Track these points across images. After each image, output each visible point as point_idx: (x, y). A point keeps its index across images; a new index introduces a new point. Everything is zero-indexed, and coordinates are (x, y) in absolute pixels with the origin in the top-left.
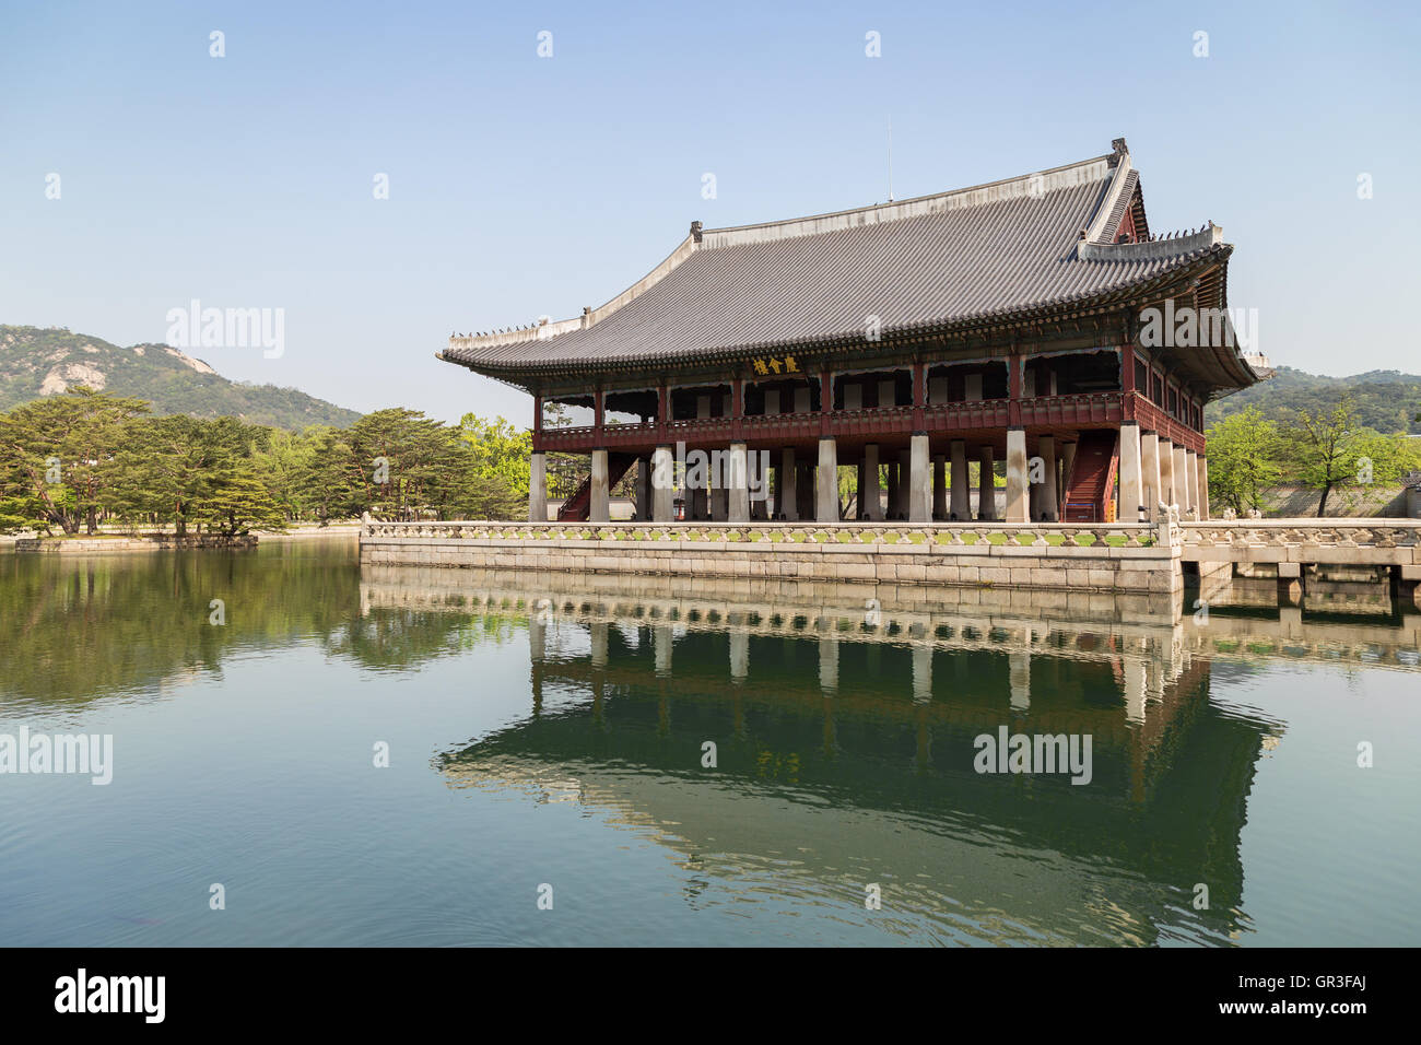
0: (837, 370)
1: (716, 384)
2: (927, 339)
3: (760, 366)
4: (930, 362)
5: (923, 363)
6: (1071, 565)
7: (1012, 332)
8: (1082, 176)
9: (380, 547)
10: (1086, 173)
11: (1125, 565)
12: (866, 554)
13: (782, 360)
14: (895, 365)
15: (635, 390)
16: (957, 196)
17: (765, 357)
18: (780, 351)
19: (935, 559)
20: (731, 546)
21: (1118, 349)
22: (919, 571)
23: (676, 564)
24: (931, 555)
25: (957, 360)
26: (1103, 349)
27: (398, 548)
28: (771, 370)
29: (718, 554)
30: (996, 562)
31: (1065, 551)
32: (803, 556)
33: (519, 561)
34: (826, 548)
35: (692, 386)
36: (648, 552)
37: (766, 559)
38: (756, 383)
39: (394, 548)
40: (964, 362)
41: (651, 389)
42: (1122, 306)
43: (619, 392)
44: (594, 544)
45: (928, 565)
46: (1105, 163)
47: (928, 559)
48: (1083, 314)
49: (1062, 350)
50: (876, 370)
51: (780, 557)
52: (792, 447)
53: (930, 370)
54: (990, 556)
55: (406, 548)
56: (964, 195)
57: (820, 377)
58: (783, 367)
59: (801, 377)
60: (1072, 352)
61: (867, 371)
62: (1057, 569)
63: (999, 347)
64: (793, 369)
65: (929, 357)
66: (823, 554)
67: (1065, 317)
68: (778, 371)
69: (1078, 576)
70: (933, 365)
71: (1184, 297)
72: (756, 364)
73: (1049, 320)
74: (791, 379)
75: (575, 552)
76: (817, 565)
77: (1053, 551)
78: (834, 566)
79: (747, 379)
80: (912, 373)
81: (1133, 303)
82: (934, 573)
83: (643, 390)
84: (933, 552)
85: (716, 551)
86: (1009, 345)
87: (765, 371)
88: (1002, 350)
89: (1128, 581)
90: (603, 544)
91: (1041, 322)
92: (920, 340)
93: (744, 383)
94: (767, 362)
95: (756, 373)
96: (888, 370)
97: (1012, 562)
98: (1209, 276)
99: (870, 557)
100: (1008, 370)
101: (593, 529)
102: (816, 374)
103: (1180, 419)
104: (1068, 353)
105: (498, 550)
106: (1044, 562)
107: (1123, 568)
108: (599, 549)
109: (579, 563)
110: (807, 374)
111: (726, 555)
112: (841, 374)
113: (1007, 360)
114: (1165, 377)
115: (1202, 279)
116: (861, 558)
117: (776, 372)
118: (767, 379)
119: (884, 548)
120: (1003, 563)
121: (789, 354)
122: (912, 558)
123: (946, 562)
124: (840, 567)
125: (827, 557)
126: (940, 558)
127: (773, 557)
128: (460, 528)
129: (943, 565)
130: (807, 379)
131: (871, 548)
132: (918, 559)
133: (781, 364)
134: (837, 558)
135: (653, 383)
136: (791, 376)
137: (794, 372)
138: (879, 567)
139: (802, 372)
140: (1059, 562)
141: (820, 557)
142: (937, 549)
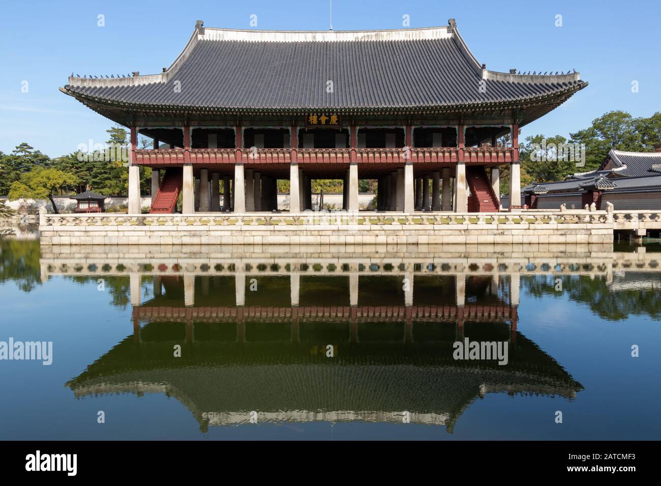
0: (360, 125)
3: (314, 119)
5: (412, 126)
6: (569, 233)
9: (62, 234)
11: (593, 232)
12: (460, 230)
13: (330, 116)
14: (395, 125)
15: (217, 127)
18: (328, 113)
19: (500, 231)
20: (374, 227)
21: (511, 127)
22: (490, 239)
23: (334, 239)
24: (497, 229)
25: (431, 125)
26: (504, 126)
27: (82, 234)
28: (319, 122)
29: (365, 232)
30: (531, 232)
31: (564, 226)
32: (422, 232)
33: (204, 240)
34: (437, 227)
35: (260, 128)
36: (313, 232)
37: (398, 234)
38: (306, 129)
39: (77, 234)
40: (434, 126)
41: (229, 127)
43: (203, 128)
44: (271, 228)
45: (495, 235)
47: (496, 232)
49: (485, 124)
50: (384, 127)
51: (407, 233)
53: (415, 129)
54: (529, 229)
55: (91, 234)
56: (373, 34)
57: (349, 128)
58: (328, 121)
59: (337, 128)
60: (489, 126)
62: (562, 235)
63: (453, 120)
66: (434, 230)
68: (323, 123)
69: (570, 238)
70: (417, 127)
72: (311, 117)
74: (330, 128)
75: (254, 233)
76: (430, 237)
77: (560, 226)
78: (441, 237)
79: (301, 126)
80: (405, 130)
82: (499, 239)
83: (223, 128)
84: (499, 228)
85: (364, 230)
87: (315, 122)
88: (455, 122)
89: (594, 239)
90: (277, 228)
93: (298, 128)
94: (319, 117)
95: (309, 123)
96: (391, 127)
97: (540, 232)
99: (463, 232)
101: (268, 219)
102: (347, 126)
104: (487, 126)
105: (185, 233)
106: (556, 232)
107: (592, 234)
108: (274, 231)
109: (258, 240)
110: (341, 126)
111: (371, 233)
112: (363, 127)
116: (457, 233)
117: (322, 123)
118: (314, 127)
119: (471, 227)
120: (536, 232)
121: (323, 114)
122: (486, 231)
123: (506, 233)
124: (444, 237)
125: (436, 232)
126: (502, 231)
127: (402, 233)
128: (144, 218)
129: (503, 235)
130: (341, 129)
131: (464, 227)
132: (490, 232)
133: (328, 118)
134: (442, 233)
135: (232, 124)
136: (332, 127)
137: (335, 124)
138: (467, 237)
139: (339, 124)
140: (563, 232)
141: (432, 232)
142: (502, 226)
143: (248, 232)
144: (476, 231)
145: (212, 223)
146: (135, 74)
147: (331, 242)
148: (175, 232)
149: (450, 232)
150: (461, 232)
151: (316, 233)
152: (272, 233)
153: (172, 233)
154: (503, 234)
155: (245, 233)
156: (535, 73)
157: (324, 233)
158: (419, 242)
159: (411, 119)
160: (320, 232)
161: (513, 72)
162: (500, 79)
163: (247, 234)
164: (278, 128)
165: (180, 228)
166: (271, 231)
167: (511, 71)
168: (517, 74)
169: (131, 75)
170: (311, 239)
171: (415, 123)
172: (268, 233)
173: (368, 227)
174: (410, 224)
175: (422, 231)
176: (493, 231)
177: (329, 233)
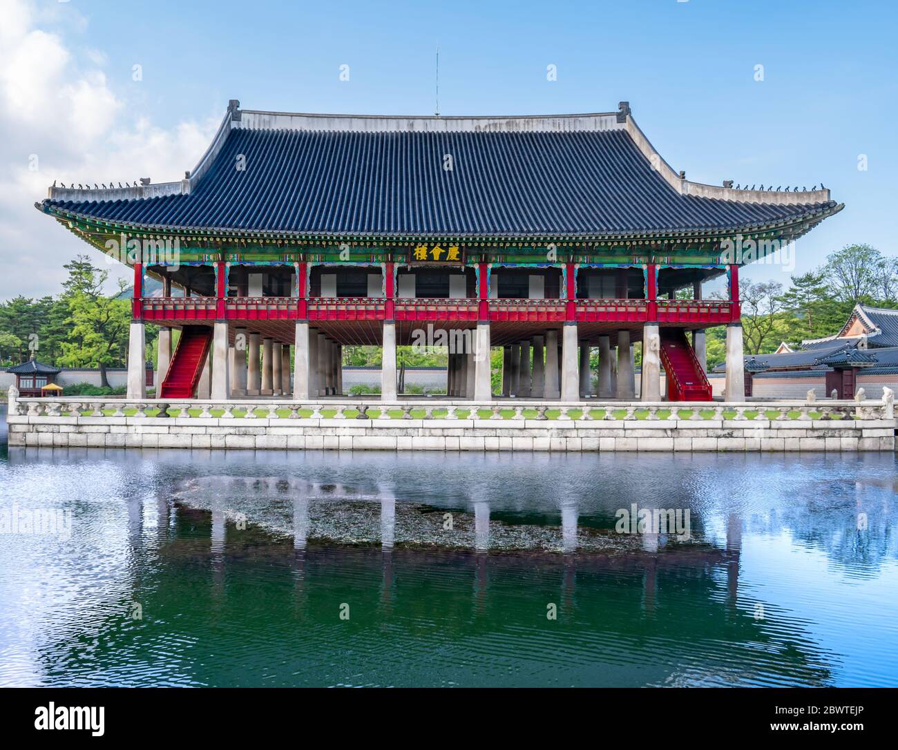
0: (495, 262)
3: (422, 251)
4: (582, 263)
5: (575, 264)
6: (829, 434)
11: (866, 433)
12: (665, 430)
13: (447, 248)
14: (548, 262)
16: (496, 121)
17: (432, 245)
18: (447, 242)
19: (726, 432)
20: (530, 424)
22: (711, 443)
23: (467, 442)
24: (723, 429)
25: (603, 263)
26: (718, 266)
28: (430, 257)
29: (516, 432)
30: (774, 433)
31: (825, 424)
32: (604, 432)
33: (261, 441)
34: (629, 424)
36: (433, 431)
37: (568, 435)
40: (610, 266)
43: (247, 264)
44: (367, 423)
45: (718, 437)
46: (615, 118)
47: (720, 432)
49: (686, 264)
51: (582, 433)
53: (580, 269)
54: (770, 428)
55: (85, 429)
56: (504, 121)
57: (476, 267)
58: (444, 255)
59: (460, 265)
60: (694, 267)
61: (523, 266)
62: (819, 437)
63: (641, 256)
64: (454, 257)
66: (625, 429)
69: (831, 443)
70: (583, 267)
72: (417, 250)
74: (446, 267)
75: (339, 432)
77: (818, 424)
78: (635, 440)
82: (724, 443)
84: (725, 426)
85: (514, 428)
87: (424, 256)
88: (642, 259)
89: (868, 444)
90: (377, 423)
93: (396, 266)
94: (430, 248)
95: (413, 259)
96: (541, 266)
97: (786, 433)
99: (669, 432)
100: (645, 276)
101: (363, 408)
102: (473, 263)
104: (691, 267)
105: (232, 431)
106: (810, 433)
107: (864, 435)
108: (372, 428)
109: (346, 442)
110: (465, 263)
111: (526, 433)
112: (498, 265)
113: (644, 267)
116: (661, 433)
117: (435, 259)
118: (422, 264)
119: (682, 424)
120: (780, 433)
121: (439, 244)
122: (705, 432)
123: (734, 435)
124: (641, 440)
125: (628, 432)
126: (730, 431)
127: (574, 433)
128: (167, 406)
129: (732, 437)
130: (463, 268)
131: (669, 424)
132: (711, 433)
133: (443, 251)
134: (637, 433)
135: (292, 257)
136: (449, 264)
137: (454, 261)
138: (676, 439)
139: (461, 261)
140: (821, 433)
141: (621, 433)
142: (728, 424)
143: (330, 429)
144: (689, 431)
145: (272, 414)
146: (146, 182)
147: (463, 447)
148: (214, 429)
149: (649, 433)
150: (666, 433)
151: (439, 432)
152: (369, 431)
153: (211, 430)
154: (730, 436)
155: (325, 431)
156: (762, 187)
157: (450, 432)
158: (602, 448)
159: (574, 255)
160: (445, 430)
161: (728, 184)
162: (709, 195)
163: (329, 432)
164: (365, 265)
165: (223, 422)
166: (366, 428)
167: (725, 183)
168: (734, 188)
170: (431, 442)
171: (581, 259)
172: (362, 432)
173: (520, 424)
174: (586, 419)
175: (606, 431)
176: (717, 431)
177: (459, 432)
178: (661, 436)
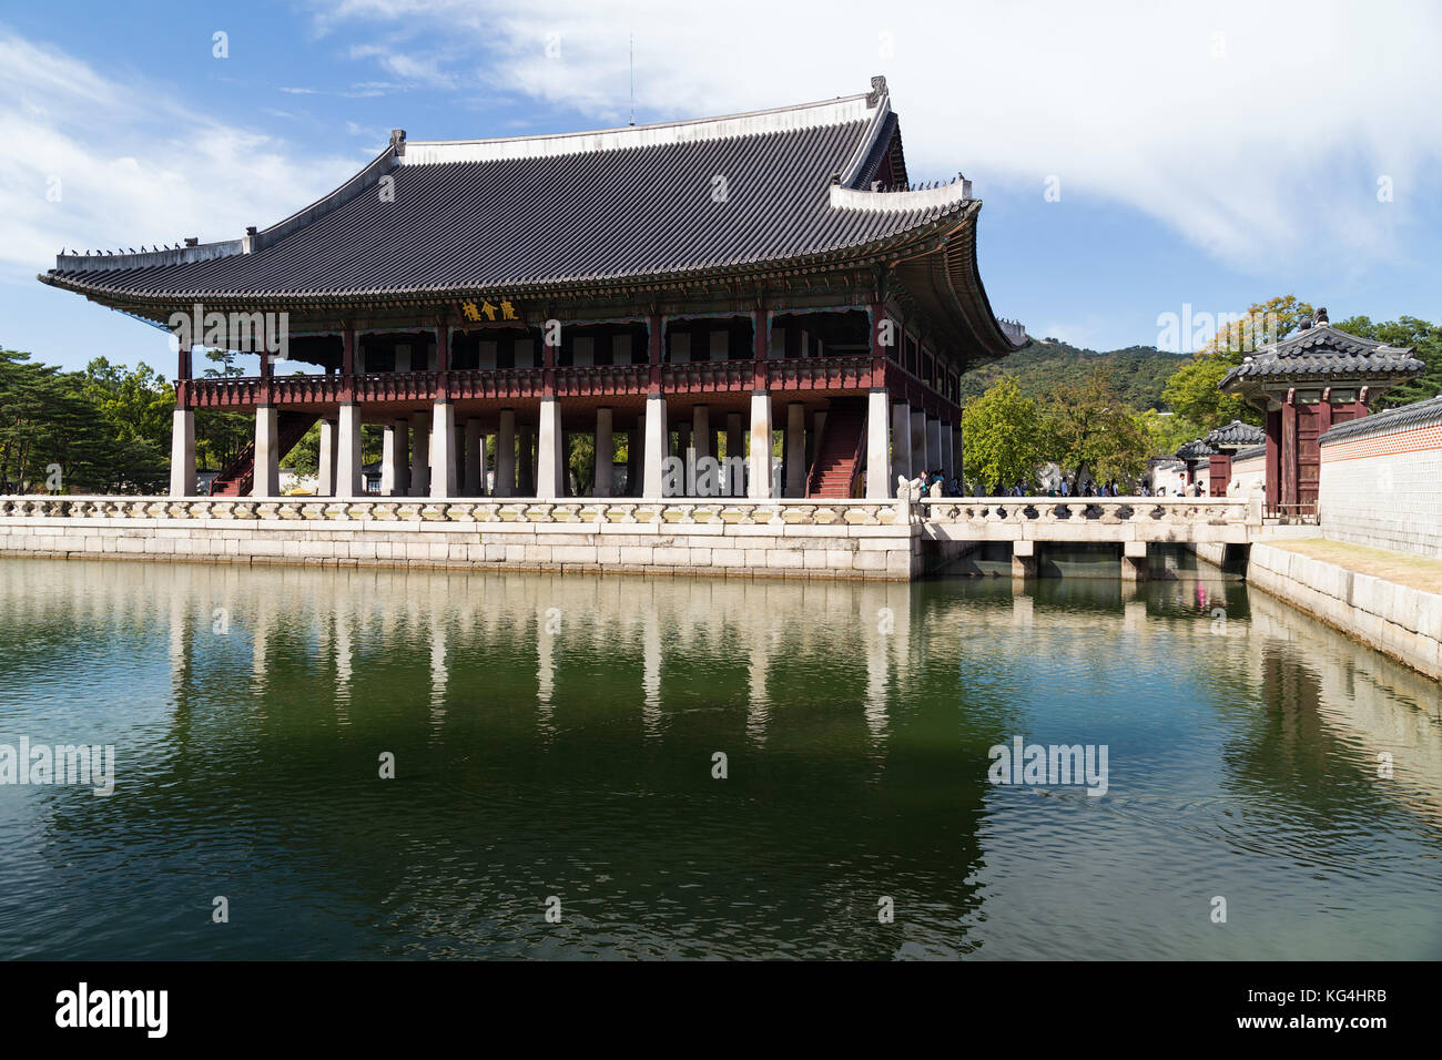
0: (562, 320)
1: (416, 331)
2: (665, 287)
3: (471, 310)
4: (669, 314)
5: (661, 316)
6: (808, 546)
7: (759, 284)
8: (840, 114)
10: (844, 111)
11: (864, 544)
12: (586, 535)
13: (497, 304)
14: (627, 316)
15: (314, 334)
16: (704, 126)
17: (475, 300)
18: (496, 296)
19: (664, 539)
21: (869, 309)
22: (645, 554)
23: (356, 551)
24: (659, 534)
25: (698, 313)
26: (853, 308)
28: (484, 316)
29: (410, 536)
30: (728, 542)
31: (804, 530)
32: (513, 538)
33: (150, 546)
34: (541, 528)
35: (388, 331)
36: (322, 535)
37: (468, 541)
38: (466, 331)
40: (706, 316)
41: (334, 333)
42: (872, 261)
43: (292, 335)
44: (253, 524)
45: (655, 547)
46: (864, 102)
47: (657, 540)
48: (832, 268)
49: (811, 307)
50: (608, 321)
51: (486, 539)
52: (511, 409)
53: (668, 323)
54: (723, 535)
57: (542, 326)
58: (499, 313)
59: (520, 326)
60: (820, 310)
61: (597, 321)
62: (793, 549)
63: (745, 300)
64: (511, 316)
65: (668, 309)
66: (536, 535)
67: (814, 270)
68: (492, 318)
69: (813, 558)
70: (670, 319)
71: (935, 254)
72: (465, 308)
73: (796, 273)
74: (508, 328)
75: (226, 534)
76: (529, 548)
77: (791, 530)
78: (549, 549)
79: (455, 326)
80: (649, 326)
81: (883, 258)
82: (664, 556)
83: (325, 334)
84: (662, 532)
85: (406, 532)
86: (755, 299)
87: (476, 316)
88: (747, 304)
89: (867, 562)
90: (263, 524)
91: (788, 274)
92: (657, 288)
93: (451, 330)
94: (479, 306)
95: (466, 320)
96: (622, 321)
97: (748, 542)
98: (957, 233)
99: (591, 539)
100: (754, 327)
101: (251, 506)
102: (538, 323)
103: (936, 388)
104: (817, 311)
105: (121, 532)
106: (781, 543)
107: (862, 547)
108: (259, 530)
109: (232, 548)
110: (526, 322)
111: (420, 537)
112: (567, 324)
113: (753, 315)
114: (919, 341)
115: (952, 236)
116: (581, 540)
117: (490, 319)
118: (480, 327)
119: (607, 528)
120: (740, 543)
121: (504, 298)
122: (638, 539)
123: (676, 544)
124: (555, 550)
125: (541, 537)
126: (671, 538)
127: (476, 538)
129: (672, 547)
130: (527, 329)
131: (592, 528)
132: (645, 541)
133: (496, 308)
134: (552, 540)
135: (337, 326)
136: (509, 325)
137: (512, 320)
138: (600, 550)
139: (521, 320)
140: (796, 542)
141: (532, 539)
142: (666, 529)
143: (217, 532)
144: (616, 538)
146: (192, 243)
149: (565, 539)
150: (587, 540)
151: (327, 536)
152: (256, 534)
153: (103, 532)
154: (670, 545)
155: (212, 534)
157: (340, 536)
158: (509, 559)
159: (659, 303)
160: (334, 534)
163: (216, 534)
166: (252, 530)
169: (183, 245)
170: (318, 548)
172: (249, 534)
174: (491, 522)
175: (514, 536)
176: (652, 538)
177: (349, 536)
178: (581, 543)
